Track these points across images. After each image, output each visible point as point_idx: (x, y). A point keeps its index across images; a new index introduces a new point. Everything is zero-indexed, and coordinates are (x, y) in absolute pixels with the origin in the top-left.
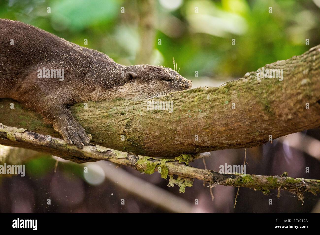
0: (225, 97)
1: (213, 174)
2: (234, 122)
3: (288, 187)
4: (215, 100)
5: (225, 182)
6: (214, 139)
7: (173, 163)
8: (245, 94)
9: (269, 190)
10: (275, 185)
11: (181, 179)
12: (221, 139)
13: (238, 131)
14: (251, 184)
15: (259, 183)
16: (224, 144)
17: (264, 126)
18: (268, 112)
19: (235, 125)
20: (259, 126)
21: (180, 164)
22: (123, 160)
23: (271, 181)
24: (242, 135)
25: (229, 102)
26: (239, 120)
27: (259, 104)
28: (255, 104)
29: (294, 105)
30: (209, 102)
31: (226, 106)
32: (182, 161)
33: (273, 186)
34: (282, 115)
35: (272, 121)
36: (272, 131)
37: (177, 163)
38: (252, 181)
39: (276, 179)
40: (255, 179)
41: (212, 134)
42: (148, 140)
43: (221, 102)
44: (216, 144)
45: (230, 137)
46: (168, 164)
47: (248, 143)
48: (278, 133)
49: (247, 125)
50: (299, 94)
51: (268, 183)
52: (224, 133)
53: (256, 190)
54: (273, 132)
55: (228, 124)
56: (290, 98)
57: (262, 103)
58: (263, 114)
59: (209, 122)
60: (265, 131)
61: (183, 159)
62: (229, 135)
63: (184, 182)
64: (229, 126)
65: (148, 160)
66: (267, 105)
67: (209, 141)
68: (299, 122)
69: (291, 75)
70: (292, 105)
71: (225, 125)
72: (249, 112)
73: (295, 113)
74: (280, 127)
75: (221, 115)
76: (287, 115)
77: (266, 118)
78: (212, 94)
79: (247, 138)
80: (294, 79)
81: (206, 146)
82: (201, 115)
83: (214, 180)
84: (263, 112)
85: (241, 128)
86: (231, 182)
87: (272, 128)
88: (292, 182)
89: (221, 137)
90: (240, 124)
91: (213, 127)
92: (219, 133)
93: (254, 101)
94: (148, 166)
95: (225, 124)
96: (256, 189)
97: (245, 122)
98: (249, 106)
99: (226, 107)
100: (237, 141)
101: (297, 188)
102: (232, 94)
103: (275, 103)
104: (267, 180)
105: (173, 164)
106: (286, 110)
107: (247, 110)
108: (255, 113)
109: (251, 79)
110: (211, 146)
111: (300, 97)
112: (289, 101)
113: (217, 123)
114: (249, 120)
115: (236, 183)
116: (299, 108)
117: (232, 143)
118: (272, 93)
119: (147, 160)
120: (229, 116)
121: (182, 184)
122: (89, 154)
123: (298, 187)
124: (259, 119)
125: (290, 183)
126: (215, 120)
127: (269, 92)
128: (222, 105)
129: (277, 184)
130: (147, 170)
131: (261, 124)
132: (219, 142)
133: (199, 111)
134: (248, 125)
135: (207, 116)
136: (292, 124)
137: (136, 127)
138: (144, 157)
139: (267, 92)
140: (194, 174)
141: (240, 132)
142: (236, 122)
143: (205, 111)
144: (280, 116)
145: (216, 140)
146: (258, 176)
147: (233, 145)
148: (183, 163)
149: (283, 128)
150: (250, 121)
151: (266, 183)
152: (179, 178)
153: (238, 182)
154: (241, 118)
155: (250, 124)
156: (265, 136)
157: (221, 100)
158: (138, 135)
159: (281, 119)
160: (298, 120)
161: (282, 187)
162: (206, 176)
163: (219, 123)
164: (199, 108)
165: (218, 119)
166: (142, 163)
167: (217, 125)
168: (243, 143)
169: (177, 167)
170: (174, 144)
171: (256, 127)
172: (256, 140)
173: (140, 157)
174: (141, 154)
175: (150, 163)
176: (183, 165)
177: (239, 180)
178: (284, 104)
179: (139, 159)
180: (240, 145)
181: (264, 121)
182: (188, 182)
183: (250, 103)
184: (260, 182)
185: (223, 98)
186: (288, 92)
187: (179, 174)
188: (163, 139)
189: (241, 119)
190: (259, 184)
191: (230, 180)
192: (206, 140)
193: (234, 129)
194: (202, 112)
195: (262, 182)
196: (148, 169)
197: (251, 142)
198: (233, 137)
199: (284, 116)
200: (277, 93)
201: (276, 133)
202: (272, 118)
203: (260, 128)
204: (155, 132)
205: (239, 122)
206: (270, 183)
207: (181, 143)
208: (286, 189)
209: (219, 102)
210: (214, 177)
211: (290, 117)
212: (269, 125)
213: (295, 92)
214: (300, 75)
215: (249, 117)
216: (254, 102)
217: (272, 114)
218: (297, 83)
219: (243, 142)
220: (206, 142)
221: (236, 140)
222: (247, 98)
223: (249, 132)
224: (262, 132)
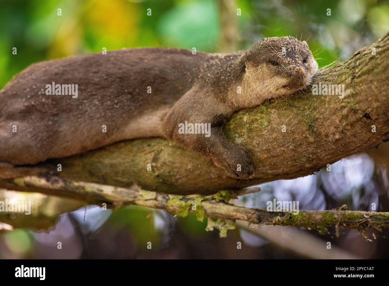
0: (263, 118)
1: (257, 213)
2: (276, 147)
3: (347, 223)
4: (253, 122)
5: (272, 221)
7: (210, 201)
8: (286, 112)
9: (326, 229)
10: (332, 221)
11: (222, 221)
12: (264, 168)
13: (282, 157)
14: (303, 222)
15: (312, 220)
16: (268, 174)
17: (310, 150)
18: (312, 132)
19: (278, 150)
20: (306, 150)
21: (218, 202)
22: (151, 201)
23: (327, 218)
24: (288, 162)
25: (269, 123)
26: (281, 145)
27: (303, 123)
28: (297, 124)
29: (340, 122)
30: (246, 124)
31: (265, 128)
32: (220, 198)
33: (329, 223)
34: (329, 135)
35: (318, 144)
36: (320, 156)
37: (214, 201)
38: (305, 219)
39: (333, 214)
40: (307, 216)
42: (181, 175)
43: (259, 123)
45: (274, 166)
46: (204, 204)
47: (297, 172)
48: (329, 157)
49: (291, 150)
50: (343, 108)
51: (323, 219)
52: (267, 161)
53: (310, 229)
54: (322, 156)
55: (270, 150)
56: (334, 114)
57: (305, 122)
58: (308, 135)
60: (313, 156)
61: (221, 196)
62: (272, 164)
63: (225, 224)
64: (271, 152)
65: (181, 200)
66: (310, 124)
68: (349, 143)
70: (337, 121)
71: (266, 152)
72: (291, 134)
73: (342, 132)
74: (329, 150)
75: (260, 140)
76: (334, 134)
77: (311, 139)
78: (249, 114)
79: (293, 166)
82: (238, 141)
83: (259, 219)
84: (307, 132)
85: (286, 153)
86: (279, 221)
87: (321, 152)
88: (352, 217)
89: (264, 166)
90: (284, 149)
92: (260, 161)
93: (296, 119)
94: (181, 207)
95: (267, 150)
96: (310, 227)
97: (288, 147)
98: (292, 126)
99: (265, 130)
101: (358, 224)
102: (271, 113)
103: (319, 120)
104: (322, 217)
105: (210, 203)
106: (332, 129)
107: (290, 132)
108: (298, 134)
111: (345, 112)
112: (334, 117)
113: (257, 149)
114: (293, 143)
115: (285, 222)
116: (346, 125)
117: (278, 173)
118: (315, 109)
119: (179, 200)
120: (270, 140)
121: (223, 226)
122: (111, 196)
123: (359, 222)
124: (304, 141)
125: (349, 219)
126: (255, 146)
127: (312, 107)
128: (261, 127)
129: (335, 220)
130: (180, 212)
131: (307, 147)
132: (262, 173)
133: (235, 136)
134: (293, 150)
135: (245, 141)
136: (341, 145)
137: (165, 161)
138: (176, 196)
139: (309, 109)
140: (235, 214)
141: (285, 159)
142: (279, 146)
143: (242, 136)
144: (327, 136)
146: (312, 211)
147: (280, 175)
148: (221, 201)
149: (332, 151)
150: (294, 145)
151: (321, 220)
152: (219, 220)
153: (287, 220)
154: (284, 141)
155: (294, 148)
156: (314, 162)
157: (259, 121)
158: (167, 170)
159: (328, 140)
160: (348, 140)
161: (341, 224)
162: (250, 215)
163: (260, 149)
164: (235, 132)
165: (258, 144)
166: (174, 205)
167: (257, 152)
168: (291, 172)
169: (215, 206)
170: (211, 179)
171: (302, 151)
172: (305, 168)
173: (171, 196)
174: (171, 193)
175: (183, 203)
176: (221, 204)
177: (288, 217)
178: (329, 121)
179: (169, 199)
180: (288, 174)
181: (310, 143)
182: (230, 224)
183: (292, 122)
185: (261, 118)
186: (331, 106)
187: (219, 215)
188: (197, 172)
189: (284, 143)
190: (313, 222)
191: (278, 219)
193: (277, 156)
194: (239, 137)
195: (316, 219)
196: (181, 210)
197: (300, 170)
198: (277, 165)
199: (331, 136)
200: (320, 108)
201: (326, 157)
202: (318, 139)
203: (307, 152)
204: (187, 165)
205: (282, 146)
206: (326, 220)
207: (219, 177)
208: (345, 225)
209: (258, 124)
210: (259, 216)
211: (337, 137)
212: (316, 148)
213: (338, 106)
215: (293, 140)
216: (296, 121)
217: (318, 135)
219: (290, 170)
221: (282, 169)
222: (288, 116)
223: (295, 158)
224: (309, 157)
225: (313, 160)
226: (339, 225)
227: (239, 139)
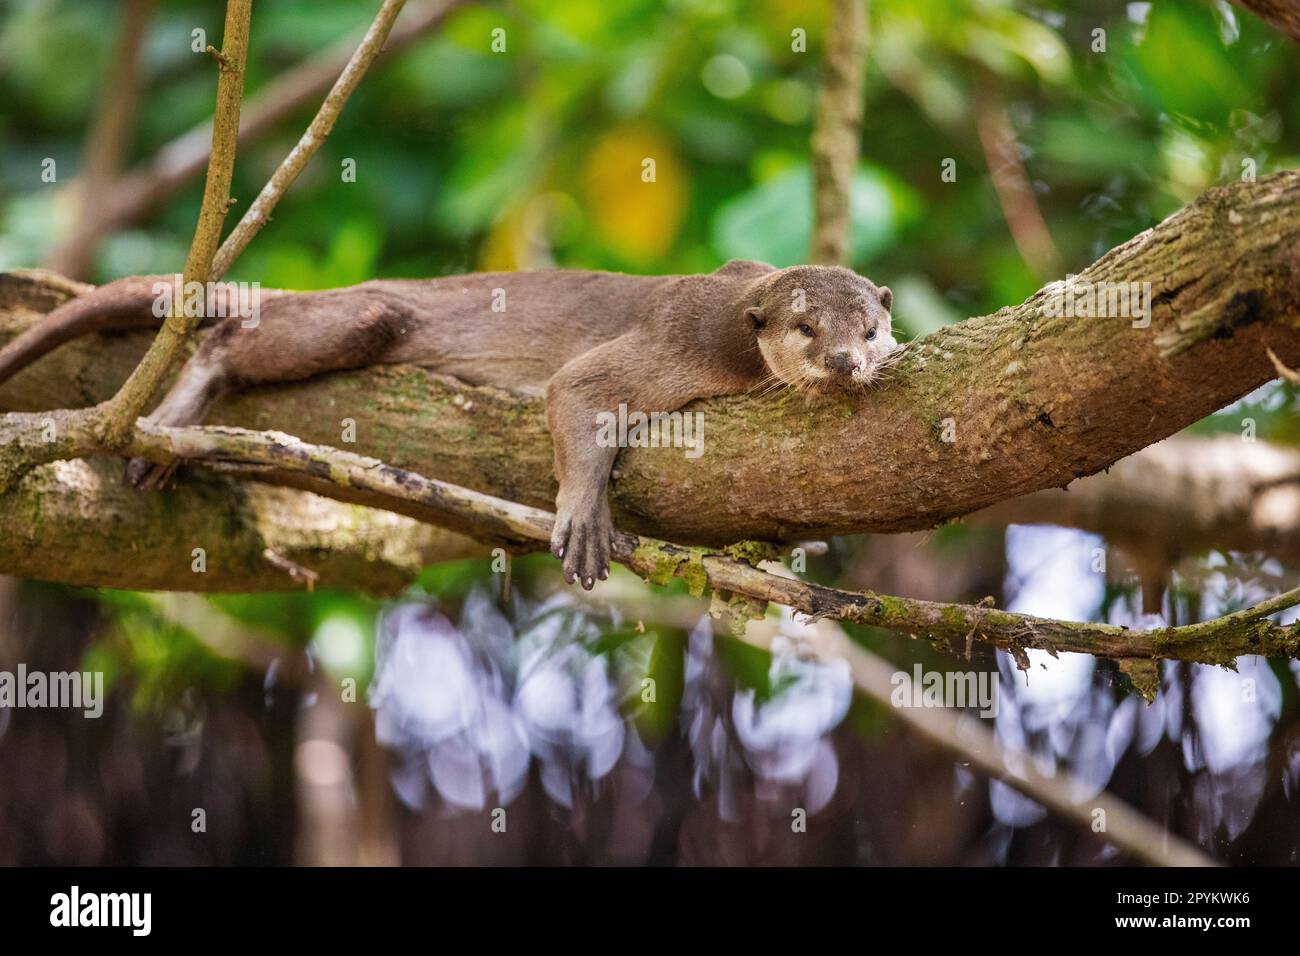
1: (811, 592)
2: (863, 463)
3: (990, 634)
5: (839, 613)
6: (820, 506)
7: (720, 559)
9: (947, 641)
10: (961, 627)
12: (835, 505)
13: (872, 487)
14: (901, 621)
15: (921, 620)
16: (843, 518)
17: (930, 476)
18: (937, 440)
19: (866, 471)
20: (920, 477)
21: (735, 562)
23: (952, 618)
24: (883, 496)
26: (874, 460)
27: (919, 420)
28: (909, 421)
29: (992, 425)
32: (742, 555)
33: (955, 629)
34: (969, 449)
35: (946, 465)
36: (949, 491)
37: (728, 559)
38: (906, 616)
39: (965, 612)
40: (911, 611)
41: (813, 493)
42: (667, 500)
44: (826, 519)
45: (855, 502)
46: (707, 562)
47: (902, 519)
49: (892, 472)
50: (1000, 397)
51: (942, 620)
52: (841, 491)
53: (915, 637)
55: (849, 468)
56: (983, 408)
57: (924, 418)
58: (927, 447)
59: (806, 459)
60: (934, 490)
61: (744, 550)
62: (852, 497)
64: (852, 474)
65: (661, 549)
66: (933, 423)
67: (807, 509)
68: (1006, 470)
69: (987, 352)
70: (987, 424)
71: (843, 472)
72: (896, 441)
73: (995, 446)
75: (833, 445)
76: (978, 449)
77: (934, 455)
79: (895, 505)
80: (994, 362)
81: (802, 522)
82: (789, 444)
83: (813, 606)
84: (926, 440)
85: (880, 479)
86: (853, 613)
87: (950, 483)
88: (1002, 622)
89: (836, 501)
90: (877, 470)
91: (815, 475)
92: (829, 489)
93: (908, 412)
94: (660, 563)
95: (843, 468)
96: (916, 634)
97: (887, 466)
99: (845, 426)
100: (873, 513)
101: (1011, 638)
104: (941, 615)
105: (720, 562)
106: (976, 439)
107: (892, 436)
108: (909, 442)
109: (907, 358)
110: (814, 523)
111: (1003, 405)
112: (982, 414)
113: (825, 465)
114: (898, 459)
115: (865, 617)
116: (1002, 434)
117: (862, 517)
118: (947, 394)
119: (657, 549)
120: (852, 449)
121: (740, 612)
122: (523, 527)
123: (1013, 634)
124: (920, 458)
125: (995, 625)
126: (821, 458)
127: (942, 391)
129: (965, 625)
130: (658, 574)
131: (924, 470)
132: (831, 513)
133: (785, 434)
134: (896, 473)
135: (802, 445)
136: (992, 473)
137: (640, 468)
138: (653, 541)
139: (935, 393)
140: (766, 589)
141: (878, 490)
142: (868, 463)
143: (798, 434)
144: (964, 451)
145: (823, 507)
146: (922, 602)
147: (866, 523)
148: (742, 561)
149: (973, 484)
150: (899, 463)
151: (939, 622)
152: (734, 600)
153: (871, 614)
154: (879, 454)
155: (898, 470)
156: (935, 502)
158: (642, 488)
159: (966, 459)
160: (1005, 465)
161: (977, 634)
162: (796, 595)
163: (830, 464)
164: (785, 426)
165: (828, 454)
166: (647, 557)
167: (823, 469)
168: (889, 519)
169: (728, 569)
170: (727, 514)
171: (912, 478)
172: (916, 513)
173: (643, 540)
174: (645, 535)
175: (666, 556)
176: (742, 567)
177: (873, 608)
178: (971, 421)
179: (638, 545)
181: (929, 464)
182: (754, 609)
184: (923, 618)
186: (979, 393)
187: (733, 589)
188: (701, 498)
189: (879, 457)
190: (921, 623)
191: (852, 610)
192: (801, 505)
193: (863, 482)
194: (792, 436)
195: (929, 617)
196: (659, 571)
197: (907, 517)
198: (861, 502)
199: (973, 453)
200: (956, 395)
201: (960, 495)
202: (947, 457)
203: (923, 481)
204: (682, 481)
205: (874, 463)
206: (948, 622)
207: (743, 512)
208: (986, 638)
209: (832, 413)
210: (815, 599)
211: (984, 455)
212: (942, 473)
213: (992, 392)
214: (1005, 353)
215: (897, 452)
216: (906, 416)
217: (947, 448)
218: (998, 371)
219: (887, 515)
220: (799, 511)
221: (870, 511)
222: (892, 405)
223: (899, 490)
224: (926, 492)
225: (933, 499)
226: (974, 636)
227: (792, 440)
